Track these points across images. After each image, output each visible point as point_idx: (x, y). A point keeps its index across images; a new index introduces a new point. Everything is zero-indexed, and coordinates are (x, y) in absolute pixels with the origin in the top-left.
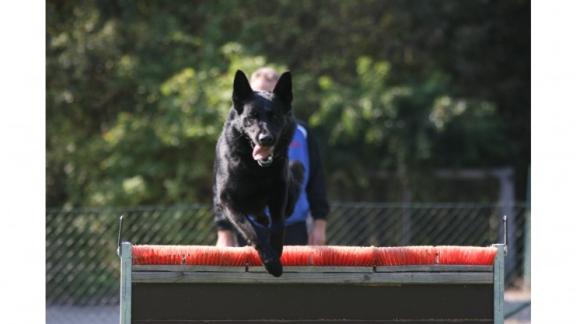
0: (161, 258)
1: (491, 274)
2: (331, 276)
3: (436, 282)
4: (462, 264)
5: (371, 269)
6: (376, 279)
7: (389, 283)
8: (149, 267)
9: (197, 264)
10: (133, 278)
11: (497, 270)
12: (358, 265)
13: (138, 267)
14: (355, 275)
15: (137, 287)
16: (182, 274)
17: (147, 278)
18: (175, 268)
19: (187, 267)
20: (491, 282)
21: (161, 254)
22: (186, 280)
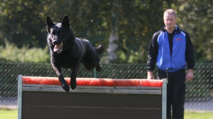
0: (32, 81)
1: (161, 91)
2: (98, 90)
3: (139, 93)
4: (150, 86)
5: (113, 88)
6: (115, 91)
7: (121, 93)
8: (29, 85)
9: (47, 84)
10: (22, 89)
11: (163, 89)
12: (108, 86)
13: (24, 85)
14: (107, 90)
15: (24, 93)
16: (41, 88)
17: (28, 89)
18: (38, 85)
19: (43, 85)
20: (161, 94)
21: (32, 80)
22: (42, 90)
